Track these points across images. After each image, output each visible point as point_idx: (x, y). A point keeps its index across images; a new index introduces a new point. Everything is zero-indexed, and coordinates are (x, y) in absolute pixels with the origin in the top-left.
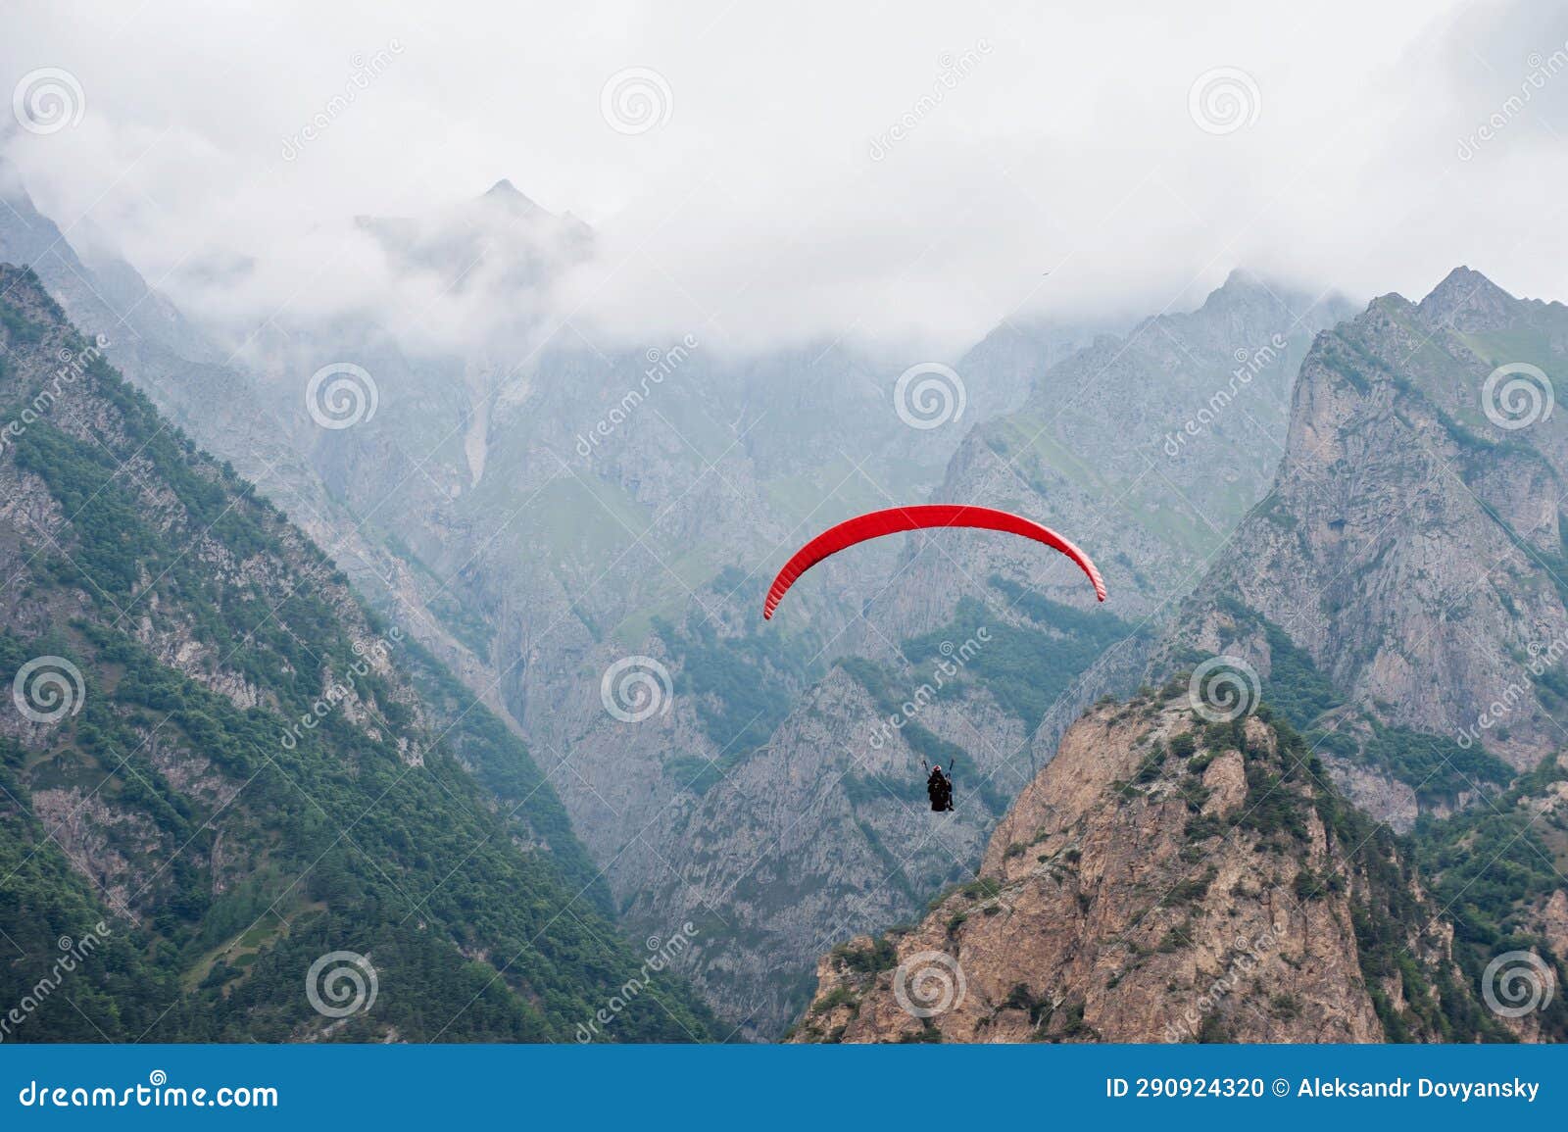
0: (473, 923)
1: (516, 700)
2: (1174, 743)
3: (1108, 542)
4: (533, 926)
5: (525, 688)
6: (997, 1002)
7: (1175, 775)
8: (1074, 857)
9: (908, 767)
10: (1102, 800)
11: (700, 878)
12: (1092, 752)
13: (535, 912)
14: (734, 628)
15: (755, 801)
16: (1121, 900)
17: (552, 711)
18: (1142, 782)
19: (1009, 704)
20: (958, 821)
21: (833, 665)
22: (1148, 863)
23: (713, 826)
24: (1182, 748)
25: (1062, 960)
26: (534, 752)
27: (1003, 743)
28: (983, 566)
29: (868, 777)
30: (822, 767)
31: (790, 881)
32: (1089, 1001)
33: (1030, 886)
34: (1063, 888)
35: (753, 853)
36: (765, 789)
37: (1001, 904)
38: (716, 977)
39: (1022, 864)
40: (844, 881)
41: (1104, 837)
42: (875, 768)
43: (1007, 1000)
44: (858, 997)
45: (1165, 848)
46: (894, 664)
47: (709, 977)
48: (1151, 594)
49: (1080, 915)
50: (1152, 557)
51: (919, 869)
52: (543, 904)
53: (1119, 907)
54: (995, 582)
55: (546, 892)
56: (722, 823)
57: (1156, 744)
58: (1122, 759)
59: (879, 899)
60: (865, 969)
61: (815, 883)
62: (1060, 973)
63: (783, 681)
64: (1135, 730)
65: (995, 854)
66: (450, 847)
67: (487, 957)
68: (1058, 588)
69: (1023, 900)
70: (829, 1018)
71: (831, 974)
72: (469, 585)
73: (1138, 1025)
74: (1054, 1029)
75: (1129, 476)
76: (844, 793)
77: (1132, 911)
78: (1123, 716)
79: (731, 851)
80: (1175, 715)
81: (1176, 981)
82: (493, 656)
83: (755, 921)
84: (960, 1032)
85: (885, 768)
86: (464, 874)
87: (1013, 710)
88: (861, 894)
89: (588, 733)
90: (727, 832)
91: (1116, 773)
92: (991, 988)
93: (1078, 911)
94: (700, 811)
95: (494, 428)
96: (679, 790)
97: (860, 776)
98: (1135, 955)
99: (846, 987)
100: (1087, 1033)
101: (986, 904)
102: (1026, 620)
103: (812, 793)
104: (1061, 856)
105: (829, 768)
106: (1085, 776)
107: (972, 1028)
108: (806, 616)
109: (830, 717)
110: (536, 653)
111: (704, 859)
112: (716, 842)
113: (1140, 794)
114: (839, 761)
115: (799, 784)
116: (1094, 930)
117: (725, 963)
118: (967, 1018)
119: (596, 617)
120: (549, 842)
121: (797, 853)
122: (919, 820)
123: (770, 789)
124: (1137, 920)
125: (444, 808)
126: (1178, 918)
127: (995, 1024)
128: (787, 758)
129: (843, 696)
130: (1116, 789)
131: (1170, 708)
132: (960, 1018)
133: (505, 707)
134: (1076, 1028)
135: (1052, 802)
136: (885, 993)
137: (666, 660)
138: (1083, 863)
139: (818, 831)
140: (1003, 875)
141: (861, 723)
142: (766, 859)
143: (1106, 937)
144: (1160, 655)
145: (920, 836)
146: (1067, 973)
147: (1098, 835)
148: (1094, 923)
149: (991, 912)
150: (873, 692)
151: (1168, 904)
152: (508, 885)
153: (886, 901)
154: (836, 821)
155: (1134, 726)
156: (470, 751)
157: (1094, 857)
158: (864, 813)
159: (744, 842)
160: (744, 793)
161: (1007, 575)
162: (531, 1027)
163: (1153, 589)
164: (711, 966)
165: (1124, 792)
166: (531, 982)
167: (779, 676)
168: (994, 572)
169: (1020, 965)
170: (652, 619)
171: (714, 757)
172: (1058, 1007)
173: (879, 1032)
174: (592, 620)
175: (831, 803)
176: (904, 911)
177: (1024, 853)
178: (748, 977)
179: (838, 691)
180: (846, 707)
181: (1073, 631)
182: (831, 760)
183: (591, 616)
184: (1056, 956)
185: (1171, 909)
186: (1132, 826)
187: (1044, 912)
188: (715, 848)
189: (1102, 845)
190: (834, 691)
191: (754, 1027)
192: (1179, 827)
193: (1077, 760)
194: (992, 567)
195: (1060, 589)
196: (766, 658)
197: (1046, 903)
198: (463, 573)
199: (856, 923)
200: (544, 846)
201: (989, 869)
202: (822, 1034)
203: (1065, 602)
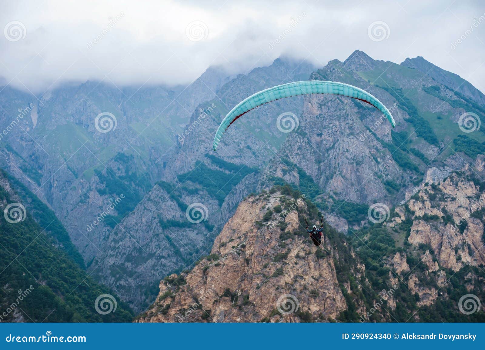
0: (41, 273)
1: (50, 198)
2: (275, 208)
3: (244, 142)
4: (61, 273)
5: (53, 194)
6: (220, 294)
7: (276, 219)
8: (244, 246)
9: (181, 216)
10: (252, 228)
11: (114, 255)
12: (247, 212)
13: (61, 268)
14: (122, 173)
15: (131, 229)
16: (260, 260)
17: (62, 201)
18: (265, 222)
19: (213, 195)
20: (197, 234)
21: (155, 184)
22: (268, 248)
23: (117, 238)
24: (278, 210)
25: (241, 280)
26: (57, 215)
27: (211, 208)
28: (203, 151)
29: (168, 220)
30: (153, 217)
31: (143, 255)
32: (250, 294)
33: (230, 256)
34: (240, 257)
35: (131, 246)
36: (134, 225)
37: (220, 263)
38: (119, 287)
39: (225, 249)
40: (161, 255)
41: (253, 240)
42: (170, 217)
43: (223, 294)
44: (174, 294)
45: (274, 243)
46: (175, 183)
47: (118, 287)
48: (258, 159)
49: (246, 265)
50: (258, 147)
51: (185, 250)
52: (64, 265)
53: (259, 263)
54: (207, 155)
55: (64, 261)
56: (120, 237)
57: (268, 209)
58: (257, 214)
59: (172, 260)
60: (175, 284)
61: (151, 255)
62: (240, 285)
63: (138, 189)
64: (260, 205)
65: (216, 246)
66: (32, 247)
67: (46, 284)
68: (228, 157)
69: (227, 261)
70: (164, 301)
71: (164, 287)
72: (33, 160)
73: (267, 301)
74: (239, 303)
75: (249, 120)
76: (160, 226)
77: (263, 264)
78: (257, 200)
79: (123, 246)
80: (274, 199)
81: (279, 286)
82: (43, 184)
83: (132, 268)
84: (208, 305)
85: (173, 217)
86: (37, 256)
87: (214, 197)
88: (166, 259)
89: (74, 208)
90: (122, 239)
91: (255, 219)
92: (218, 291)
93: (246, 264)
94: (113, 233)
95: (40, 109)
96: (105, 226)
97: (165, 220)
98: (265, 278)
99: (170, 291)
100: (250, 304)
101: (215, 263)
102: (218, 168)
103: (149, 226)
104: (239, 246)
105: (155, 218)
106: (245, 220)
107: (212, 303)
108: (145, 168)
109: (155, 201)
110: (56, 182)
111: (114, 248)
112: (118, 243)
113: (265, 225)
114: (158, 215)
115: (145, 223)
116: (251, 270)
117: (122, 282)
118: (210, 300)
119: (76, 170)
120: (63, 244)
121: (145, 246)
122: (185, 234)
123: (136, 225)
124: (265, 267)
125: (30, 235)
126: (279, 266)
127: (220, 302)
128: (141, 215)
129: (159, 194)
130: (256, 224)
131: (273, 197)
132: (208, 300)
133: (46, 200)
134: (247, 302)
135: (235, 228)
136: (183, 292)
137: (100, 183)
138: (246, 249)
139: (152, 239)
140: (219, 252)
141: (165, 203)
142: (135, 248)
143: (255, 272)
144: (263, 179)
145: (185, 239)
146: (243, 285)
147: (251, 239)
148: (251, 268)
149: (218, 265)
150: (169, 193)
151: (275, 261)
152: (52, 259)
153: (175, 261)
154: (158, 235)
155: (261, 203)
156: (36, 215)
157: (250, 246)
158: (167, 232)
159: (127, 243)
160: (127, 226)
161: (211, 153)
162: (61, 306)
163: (258, 157)
164: (118, 284)
165: (259, 225)
166: (61, 291)
167: (137, 188)
168: (207, 152)
169: (227, 282)
170: (94, 170)
171: (116, 215)
172: (240, 296)
173: (182, 305)
174: (74, 171)
175: (156, 229)
176: (181, 264)
177: (226, 245)
178: (130, 287)
179: (157, 193)
180: (160, 198)
181: (233, 171)
182: (156, 215)
183: (74, 169)
184: (239, 279)
185: (276, 263)
186: (262, 235)
187: (234, 265)
188: (119, 245)
189: (253, 242)
190: (156, 192)
191: (133, 303)
192: (278, 236)
193: (243, 214)
194: (206, 151)
195: (229, 157)
196: (132, 182)
197: (235, 262)
198: (31, 156)
199: (165, 269)
200: (62, 246)
201: (214, 250)
202: (163, 307)
203: (230, 162)
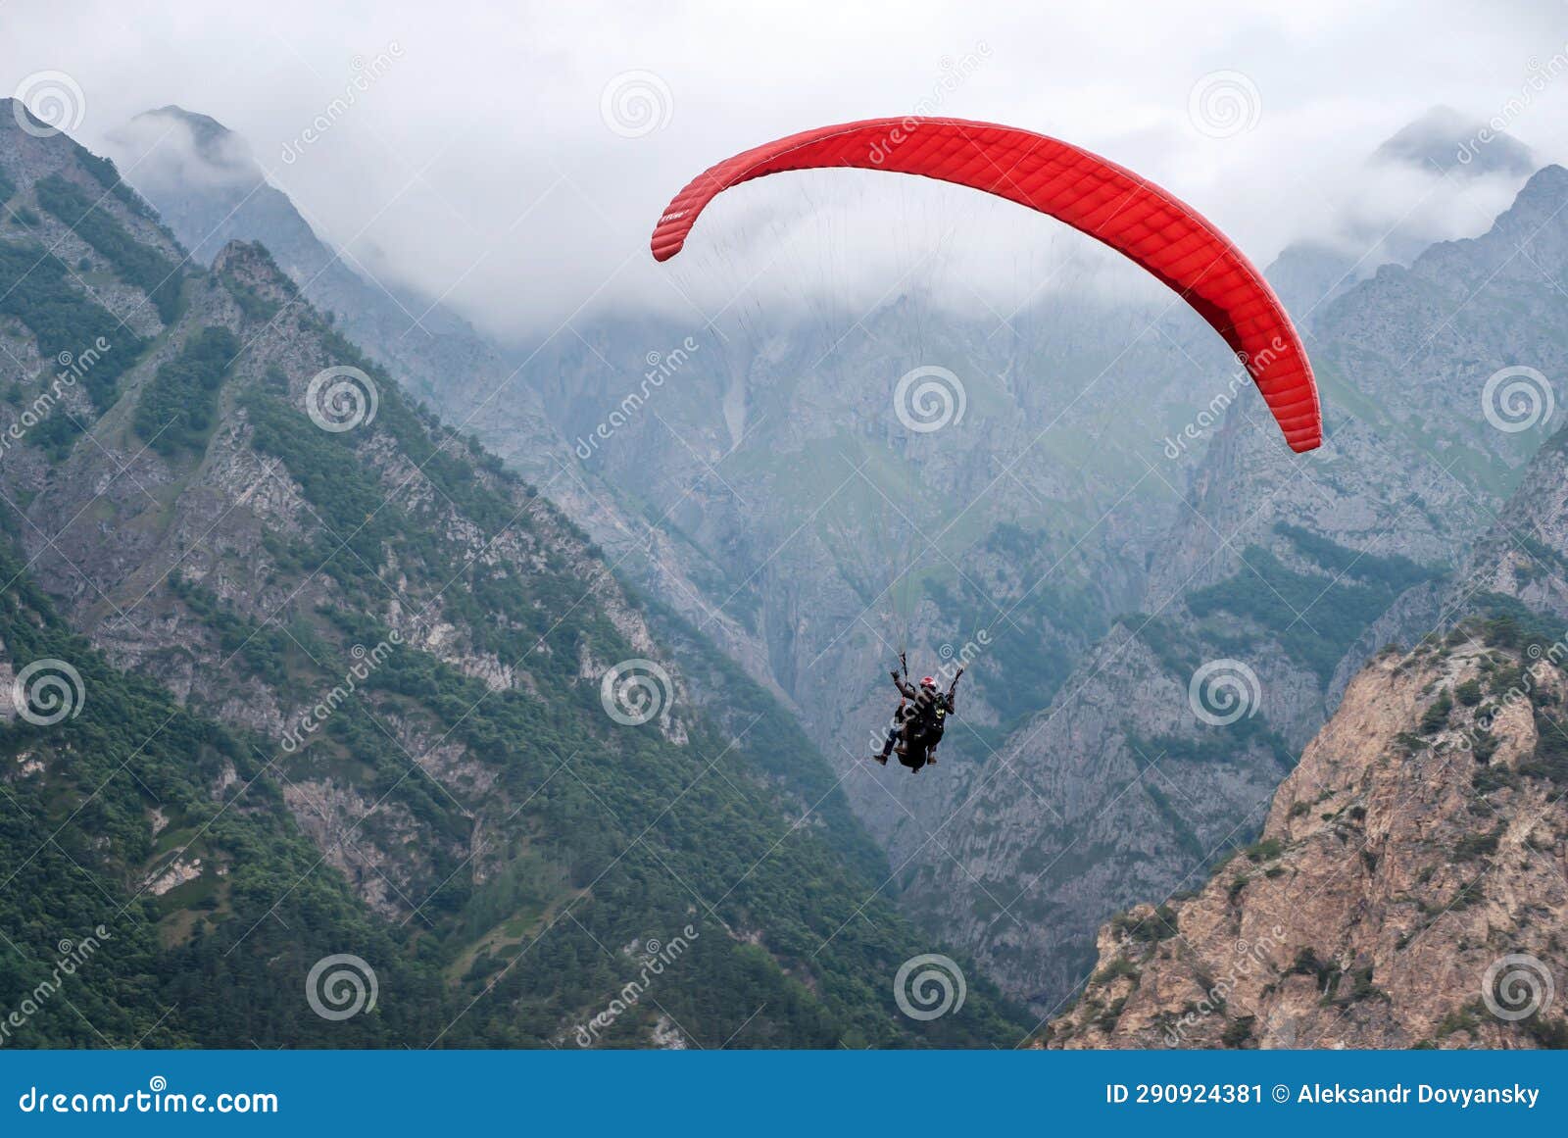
0: (745, 905)
1: (787, 674)
2: (1460, 691)
3: (1400, 483)
4: (807, 905)
5: (795, 660)
6: (1283, 967)
7: (1462, 725)
8: (1359, 814)
9: (1196, 725)
10: (1387, 754)
11: (982, 851)
12: (1377, 704)
13: (809, 892)
14: (1010, 588)
15: (1037, 768)
16: (1409, 858)
17: (823, 681)
18: (1428, 733)
19: (1301, 657)
20: (1251, 781)
21: (1114, 622)
22: (1435, 818)
23: (993, 795)
24: (1468, 696)
25: (1349, 922)
26: (807, 726)
27: (1295, 698)
28: (1267, 513)
29: (1155, 738)
30: (1106, 729)
31: (1078, 851)
32: (1377, 964)
33: (1314, 846)
34: (1349, 846)
35: (1037, 822)
36: (1047, 755)
37: (1284, 866)
38: (1002, 953)
39: (1307, 824)
40: (1133, 848)
41: (1390, 792)
42: (1162, 728)
43: (1293, 964)
44: (1139, 967)
45: (1453, 802)
46: (1178, 619)
47: (995, 953)
48: (1446, 536)
49: (1367, 874)
50: (1446, 497)
51: (1211, 833)
52: (817, 883)
53: (1406, 865)
54: (1281, 529)
55: (819, 870)
56: (1003, 792)
57: (1443, 693)
58: (1408, 710)
59: (1170, 865)
60: (1146, 938)
61: (1103, 851)
62: (1348, 936)
63: (1063, 641)
64: (1419, 680)
65: (1279, 814)
66: (718, 826)
67: (761, 940)
68: (1348, 533)
69: (1307, 861)
70: (1109, 990)
71: (1112, 944)
72: (732, 553)
73: (1430, 986)
74: (1342, 993)
75: (1418, 412)
76: (1130, 756)
77: (1420, 869)
78: (1408, 665)
79: (1014, 821)
80: (1462, 662)
81: (1468, 939)
82: (760, 626)
83: (1041, 893)
84: (1244, 1000)
85: (1171, 729)
86: (733, 854)
87: (1305, 663)
88: (1150, 861)
89: (862, 702)
90: (1008, 800)
91: (1402, 725)
92: (1277, 957)
93: (1365, 870)
94: (980, 780)
95: (752, 389)
96: (959, 760)
97: (1146, 738)
98: (1424, 914)
99: (1126, 957)
100: (1376, 996)
101: (1268, 866)
102: (1316, 568)
103: (1096, 758)
104: (1346, 813)
105: (1113, 731)
106: (1370, 729)
107: (1257, 995)
108: (1084, 572)
109: (1112, 677)
110: (804, 621)
111: (985, 830)
112: (998, 812)
113: (1425, 746)
114: (1123, 723)
115: (1083, 750)
116: (1381, 889)
117: (1011, 938)
118: (1252, 985)
119: (867, 582)
120: (825, 818)
121: (1083, 820)
122: (1210, 781)
123: (1052, 754)
124: (1426, 878)
125: (711, 786)
126: (1467, 874)
127: (1282, 991)
128: (1069, 722)
129: (1126, 655)
130: (1400, 742)
131: (1456, 655)
132: (1245, 985)
133: (774, 680)
134: (1365, 992)
135: (1337, 757)
136: (1166, 962)
137: (940, 623)
138: (1368, 821)
139: (1104, 797)
140: (1287, 835)
141: (1145, 682)
142: (1051, 828)
143: (1393, 896)
144: (1454, 599)
145: (1211, 797)
146: (1355, 935)
147: (1384, 790)
148: (1381, 882)
149: (1274, 874)
150: (1156, 650)
151: (1457, 859)
152: (780, 864)
153: (1178, 867)
154: (1122, 786)
155: (1420, 674)
156: (737, 726)
157: (1379, 814)
158: (1153, 775)
159: (1026, 814)
160: (1026, 759)
161: (1293, 521)
162: (806, 1010)
163: (1448, 531)
164: (997, 942)
165: (1408, 744)
166: (807, 964)
167: (1059, 636)
168: (1281, 518)
169: (1306, 929)
170: (924, 582)
171: (994, 722)
172: (1346, 971)
173: (1160, 1002)
174: (862, 585)
175: (1116, 766)
176: (1197, 877)
177: (1309, 811)
178: (1036, 951)
179: (1120, 650)
180: (1129, 666)
181: (1365, 577)
182: (1115, 722)
183: (860, 580)
184: (1343, 918)
185: (1461, 865)
186: (1417, 778)
187: (1329, 872)
188: (997, 818)
189: (1387, 801)
190: (1118, 649)
191: (1044, 1003)
192: (1466, 780)
193: (1362, 712)
194: (1278, 513)
195: (1351, 534)
196: (1044, 617)
197: (1331, 863)
198: (725, 541)
199: (1148, 893)
200: (819, 822)
201: (1271, 831)
202: (1102, 1007)
203: (1355, 548)
